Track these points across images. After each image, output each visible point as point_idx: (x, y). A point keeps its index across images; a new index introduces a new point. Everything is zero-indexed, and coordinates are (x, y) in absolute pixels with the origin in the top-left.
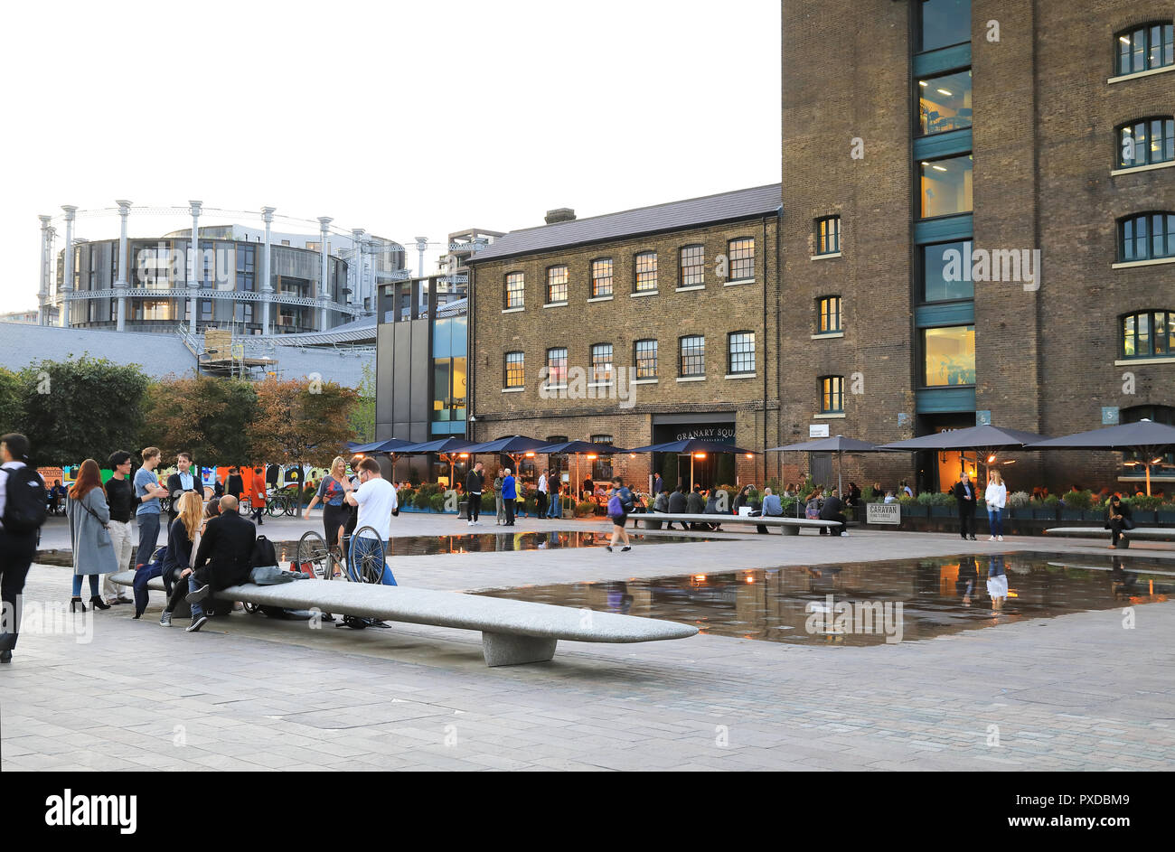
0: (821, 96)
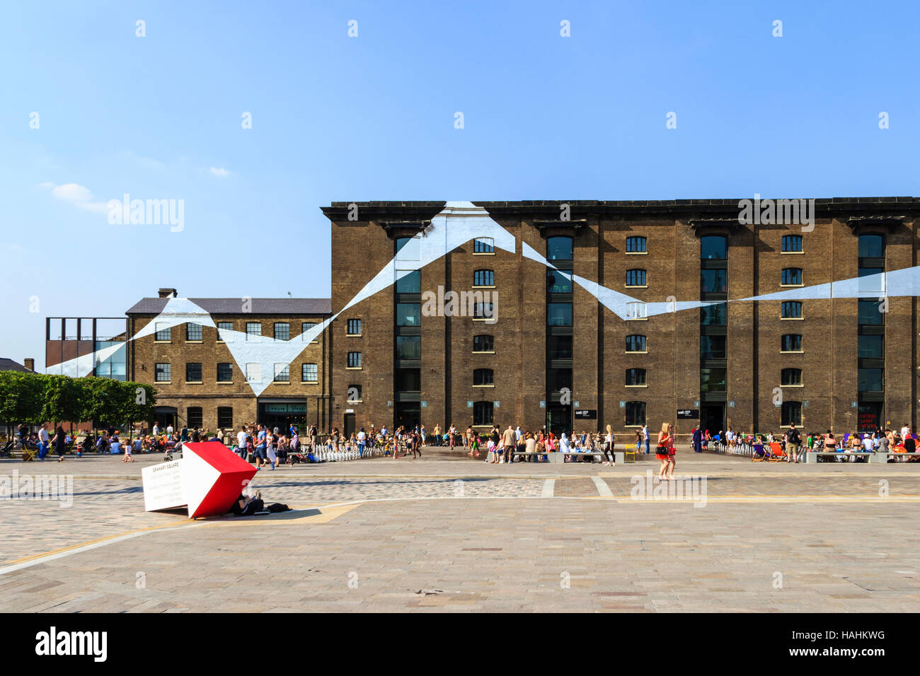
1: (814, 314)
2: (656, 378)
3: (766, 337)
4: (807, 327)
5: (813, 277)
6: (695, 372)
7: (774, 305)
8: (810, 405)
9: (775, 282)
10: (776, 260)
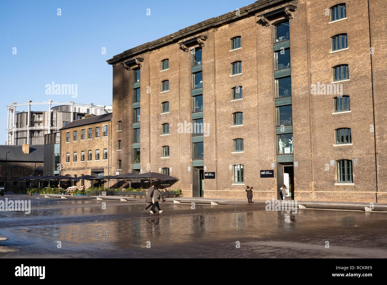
0: (119, 92)
1: (358, 73)
2: (249, 145)
3: (321, 101)
4: (352, 87)
5: (355, 39)
6: (271, 138)
7: (325, 71)
8: (359, 163)
9: (325, 50)
10: (326, 31)
